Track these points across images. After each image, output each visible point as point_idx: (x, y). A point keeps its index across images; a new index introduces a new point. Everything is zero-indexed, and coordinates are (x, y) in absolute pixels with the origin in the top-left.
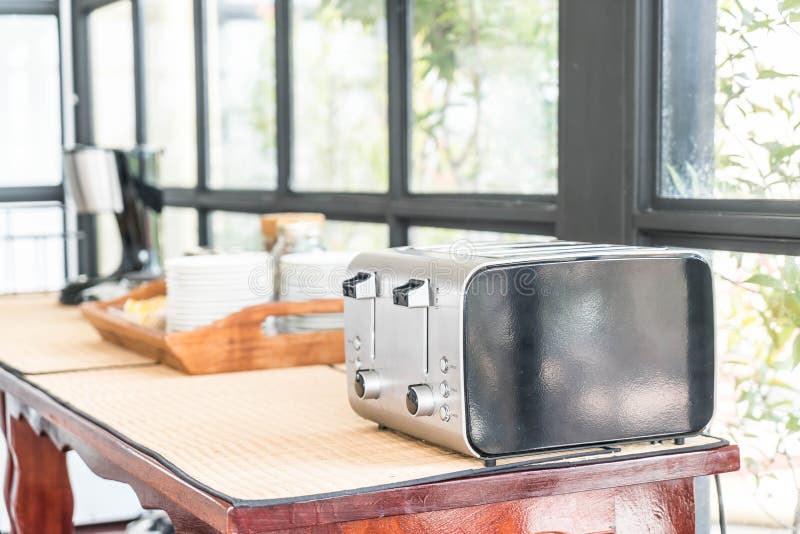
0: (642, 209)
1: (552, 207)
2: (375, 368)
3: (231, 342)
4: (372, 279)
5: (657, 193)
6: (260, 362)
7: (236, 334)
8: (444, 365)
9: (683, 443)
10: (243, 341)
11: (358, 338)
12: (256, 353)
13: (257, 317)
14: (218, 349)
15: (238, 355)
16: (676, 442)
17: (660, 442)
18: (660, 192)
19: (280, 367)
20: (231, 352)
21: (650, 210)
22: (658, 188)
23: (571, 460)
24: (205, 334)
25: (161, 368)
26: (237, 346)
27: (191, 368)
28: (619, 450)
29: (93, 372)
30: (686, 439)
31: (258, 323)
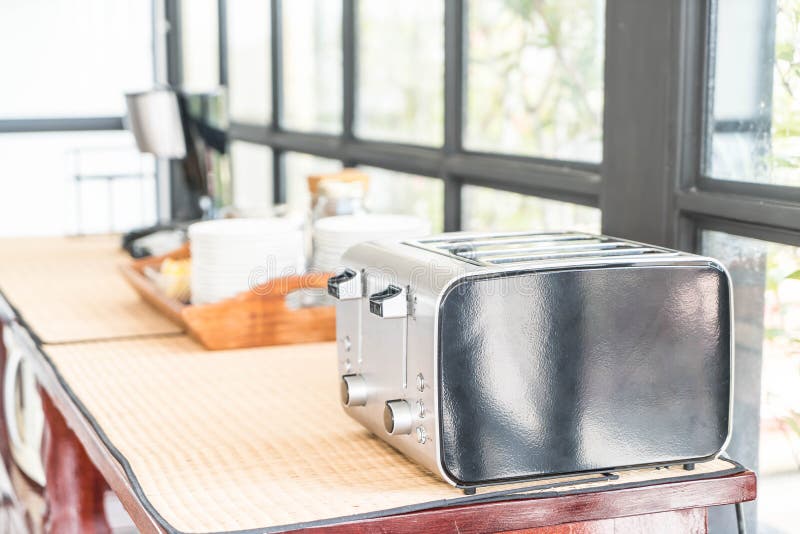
0: (686, 187)
1: (596, 178)
2: (362, 372)
3: (253, 316)
4: (358, 278)
5: (702, 172)
6: (284, 337)
7: (258, 308)
8: (420, 382)
9: (693, 468)
10: (265, 315)
11: (348, 338)
12: (280, 328)
13: (280, 290)
14: (239, 323)
15: (260, 330)
16: (686, 467)
17: (666, 467)
18: (705, 171)
19: (305, 342)
20: (253, 327)
21: (693, 190)
22: (702, 166)
23: (558, 490)
24: (226, 308)
25: (183, 340)
26: (259, 321)
27: (211, 344)
28: (617, 477)
29: (113, 344)
30: (696, 465)
31: (281, 297)
